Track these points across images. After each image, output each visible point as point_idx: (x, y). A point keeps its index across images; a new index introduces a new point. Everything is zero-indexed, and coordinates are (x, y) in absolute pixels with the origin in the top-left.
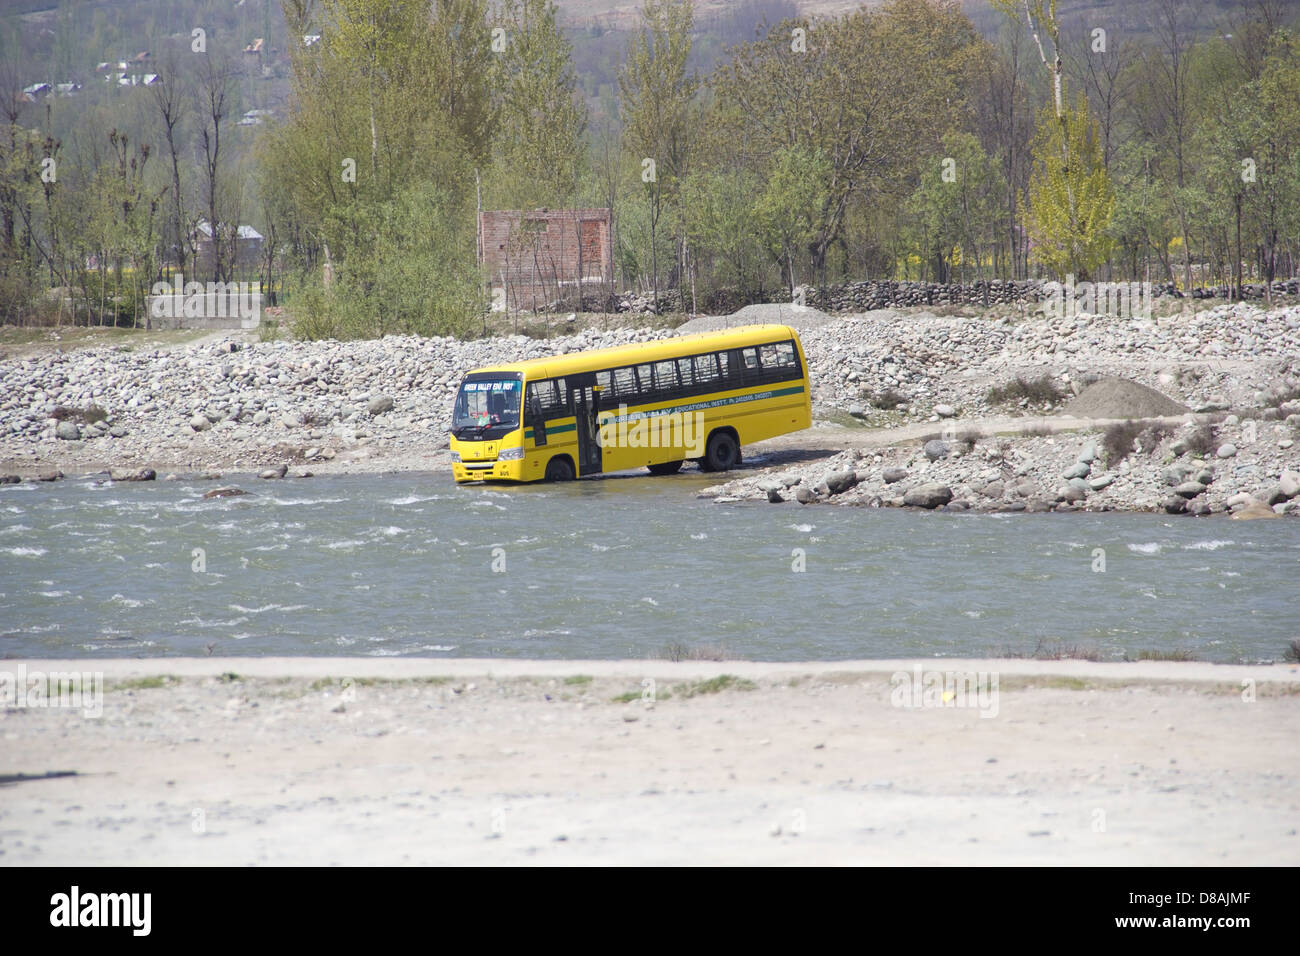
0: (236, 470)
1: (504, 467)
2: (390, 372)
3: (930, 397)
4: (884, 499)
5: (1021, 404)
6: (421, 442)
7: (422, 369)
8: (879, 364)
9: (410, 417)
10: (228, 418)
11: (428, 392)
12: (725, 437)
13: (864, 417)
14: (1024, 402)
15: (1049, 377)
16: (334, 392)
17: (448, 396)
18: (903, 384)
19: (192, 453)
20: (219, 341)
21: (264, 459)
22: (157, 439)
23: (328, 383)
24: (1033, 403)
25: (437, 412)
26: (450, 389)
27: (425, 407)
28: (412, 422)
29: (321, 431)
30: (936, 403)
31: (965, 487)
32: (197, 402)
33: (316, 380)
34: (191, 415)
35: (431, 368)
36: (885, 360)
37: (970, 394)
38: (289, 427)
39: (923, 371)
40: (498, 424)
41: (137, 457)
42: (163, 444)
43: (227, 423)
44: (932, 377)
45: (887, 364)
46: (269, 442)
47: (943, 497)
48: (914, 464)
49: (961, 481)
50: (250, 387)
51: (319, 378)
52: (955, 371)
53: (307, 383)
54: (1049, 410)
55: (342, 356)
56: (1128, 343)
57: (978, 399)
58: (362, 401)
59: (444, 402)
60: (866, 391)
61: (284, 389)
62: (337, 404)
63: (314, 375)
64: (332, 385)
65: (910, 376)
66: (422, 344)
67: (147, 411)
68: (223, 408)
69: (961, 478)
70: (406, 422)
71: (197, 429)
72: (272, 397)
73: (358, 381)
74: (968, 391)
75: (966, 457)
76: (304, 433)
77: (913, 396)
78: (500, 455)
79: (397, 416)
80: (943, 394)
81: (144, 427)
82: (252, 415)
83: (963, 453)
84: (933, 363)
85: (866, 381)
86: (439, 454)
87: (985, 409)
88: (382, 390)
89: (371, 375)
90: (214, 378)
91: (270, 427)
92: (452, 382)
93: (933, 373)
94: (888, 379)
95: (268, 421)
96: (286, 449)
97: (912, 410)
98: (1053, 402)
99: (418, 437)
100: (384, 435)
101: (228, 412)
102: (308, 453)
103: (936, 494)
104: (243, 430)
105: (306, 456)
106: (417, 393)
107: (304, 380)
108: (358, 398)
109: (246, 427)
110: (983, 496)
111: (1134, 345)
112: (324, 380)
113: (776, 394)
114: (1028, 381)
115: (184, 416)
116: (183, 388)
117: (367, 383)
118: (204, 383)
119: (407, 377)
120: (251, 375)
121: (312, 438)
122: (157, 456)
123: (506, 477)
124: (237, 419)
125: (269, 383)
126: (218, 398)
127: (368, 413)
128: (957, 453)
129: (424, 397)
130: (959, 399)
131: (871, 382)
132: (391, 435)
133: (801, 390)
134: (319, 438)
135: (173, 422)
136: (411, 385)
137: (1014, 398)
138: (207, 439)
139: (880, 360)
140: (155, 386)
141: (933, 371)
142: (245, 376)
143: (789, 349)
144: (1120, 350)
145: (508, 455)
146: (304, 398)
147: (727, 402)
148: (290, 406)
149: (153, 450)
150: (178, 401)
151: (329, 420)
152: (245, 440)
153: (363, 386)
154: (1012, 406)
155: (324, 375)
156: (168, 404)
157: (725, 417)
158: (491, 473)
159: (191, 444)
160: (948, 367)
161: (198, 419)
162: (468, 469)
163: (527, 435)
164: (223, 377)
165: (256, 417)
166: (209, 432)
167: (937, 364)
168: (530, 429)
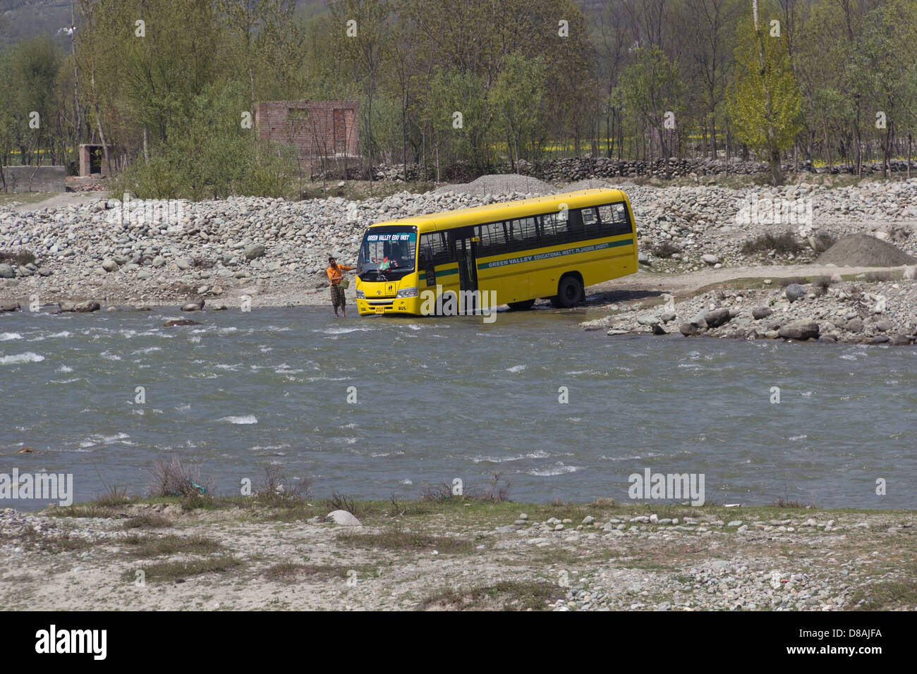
0: (143, 304)
1: (402, 303)
2: (258, 225)
3: (698, 248)
4: (759, 333)
5: (770, 254)
6: (291, 281)
7: (284, 223)
8: (655, 222)
9: (279, 262)
10: (132, 261)
11: (291, 242)
12: (573, 280)
13: (649, 264)
14: (772, 253)
15: (790, 234)
16: (214, 242)
17: (308, 245)
18: (675, 238)
19: (106, 289)
20: (95, 200)
21: (165, 294)
22: (77, 278)
23: (209, 234)
24: (779, 254)
25: (301, 258)
26: (308, 239)
27: (291, 254)
28: (282, 265)
29: (208, 273)
30: (703, 254)
31: (826, 324)
32: (106, 249)
33: (199, 231)
34: (101, 259)
35: (292, 222)
36: (660, 219)
37: (728, 246)
38: (182, 269)
39: (690, 228)
40: (396, 268)
41: (62, 292)
42: (82, 282)
43: (131, 265)
44: (697, 232)
45: (661, 222)
46: (167, 281)
47: (813, 332)
48: (776, 304)
49: (821, 318)
50: (145, 237)
51: (202, 230)
52: (714, 228)
53: (192, 234)
54: (792, 260)
55: (216, 213)
56: (843, 207)
57: (735, 250)
58: (239, 248)
59: (306, 249)
60: (647, 243)
61: (173, 239)
62: (219, 250)
63: (196, 227)
64: (212, 236)
65: (680, 231)
66: (269, 204)
67: (66, 256)
68: (128, 254)
69: (821, 315)
70: (277, 265)
71: (108, 270)
72: (166, 245)
73: (232, 233)
74: (725, 244)
75: (821, 298)
76: (196, 274)
77: (684, 248)
78: (399, 293)
79: (268, 260)
80: (707, 246)
81: (64, 268)
82: (152, 259)
83: (818, 295)
84: (696, 222)
85: (646, 235)
86: (319, 291)
87: (742, 258)
88: (253, 239)
89: (243, 228)
90: (116, 229)
91: (166, 268)
92: (310, 234)
93: (697, 230)
94: (663, 234)
95: (164, 264)
96: (182, 286)
97: (686, 259)
98: (794, 253)
99: (288, 278)
100: (260, 276)
101: (132, 256)
102: (200, 290)
103: (808, 329)
104: (145, 271)
105: (199, 292)
106: (282, 243)
107: (190, 231)
108: (236, 245)
109: (147, 268)
110: (845, 330)
111: (848, 209)
112: (205, 231)
113: (612, 245)
114: (774, 237)
115: (96, 260)
116: (92, 238)
117: (240, 234)
118: (108, 233)
119: (273, 230)
120: (146, 227)
121: (202, 278)
122: (78, 291)
123: (404, 311)
124: (140, 262)
125: (160, 234)
126: (122, 245)
127: (245, 258)
128: (813, 295)
129: (288, 246)
130: (720, 250)
131: (650, 236)
132: (266, 275)
133: (630, 242)
134: (207, 278)
135: (89, 264)
136: (276, 235)
137: (764, 250)
138: (117, 278)
139: (656, 218)
140: (71, 236)
141: (696, 227)
142: (141, 228)
143: (620, 208)
144: (836, 212)
145: (405, 294)
146: (191, 246)
147: (574, 251)
148: (181, 252)
149: (75, 286)
150: (91, 248)
151: (214, 263)
152: (148, 279)
153: (237, 237)
154: (763, 256)
155: (205, 228)
156: (82, 250)
157: (572, 264)
158: (391, 308)
159: (105, 282)
160: (708, 224)
161: (108, 262)
162: (371, 304)
163: (421, 277)
164: (123, 229)
165: (155, 260)
166: (117, 273)
167: (699, 221)
168: (423, 272)
